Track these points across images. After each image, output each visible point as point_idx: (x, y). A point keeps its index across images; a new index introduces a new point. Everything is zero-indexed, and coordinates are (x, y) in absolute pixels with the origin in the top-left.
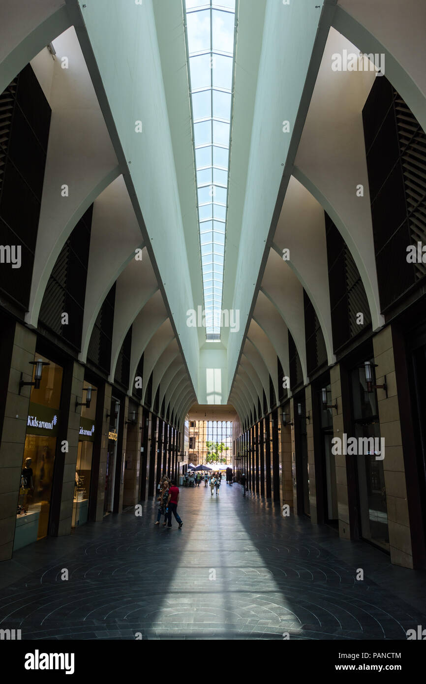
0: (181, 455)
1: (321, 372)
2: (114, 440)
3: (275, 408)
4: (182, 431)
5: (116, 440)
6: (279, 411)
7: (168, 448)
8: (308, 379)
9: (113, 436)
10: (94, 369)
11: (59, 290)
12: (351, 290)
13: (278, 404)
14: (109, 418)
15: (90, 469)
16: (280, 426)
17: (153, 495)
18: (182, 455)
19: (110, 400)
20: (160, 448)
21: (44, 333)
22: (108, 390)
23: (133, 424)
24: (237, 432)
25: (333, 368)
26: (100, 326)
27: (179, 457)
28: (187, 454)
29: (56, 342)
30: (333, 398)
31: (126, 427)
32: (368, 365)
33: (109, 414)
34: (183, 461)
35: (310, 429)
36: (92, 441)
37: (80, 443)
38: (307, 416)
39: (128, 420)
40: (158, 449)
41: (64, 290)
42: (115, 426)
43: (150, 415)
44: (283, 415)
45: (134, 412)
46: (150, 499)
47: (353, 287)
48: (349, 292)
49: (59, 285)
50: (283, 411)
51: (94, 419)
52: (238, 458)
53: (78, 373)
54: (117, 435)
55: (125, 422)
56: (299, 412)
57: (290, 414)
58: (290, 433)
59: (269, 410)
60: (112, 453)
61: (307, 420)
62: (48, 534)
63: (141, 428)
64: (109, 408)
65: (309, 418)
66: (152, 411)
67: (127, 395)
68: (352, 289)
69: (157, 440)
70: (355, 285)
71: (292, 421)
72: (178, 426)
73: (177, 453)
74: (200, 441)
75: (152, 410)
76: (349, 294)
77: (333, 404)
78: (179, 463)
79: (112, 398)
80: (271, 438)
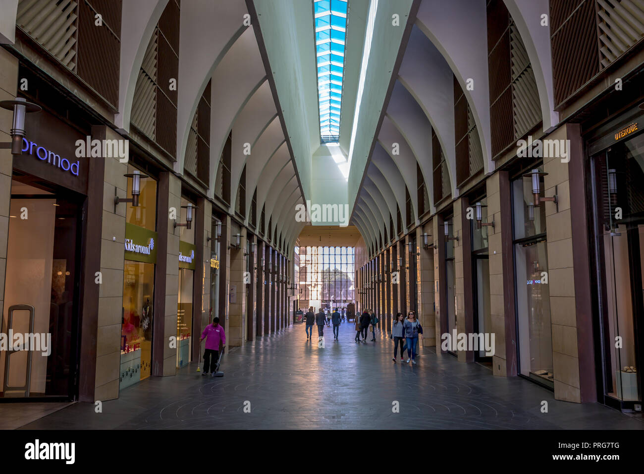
0: (291, 288)
1: (474, 183)
2: (215, 269)
3: (413, 228)
4: (292, 259)
5: (218, 268)
6: (419, 232)
7: (276, 280)
8: (458, 191)
9: (215, 263)
10: (191, 182)
11: (149, 85)
12: (517, 79)
13: (417, 223)
14: (210, 241)
15: (191, 302)
16: (419, 251)
17: (261, 336)
18: (293, 288)
19: (210, 220)
20: (267, 278)
21: (136, 139)
22: (208, 208)
23: (236, 249)
24: (361, 260)
25: (490, 178)
26: (196, 129)
27: (289, 291)
28: (298, 287)
29: (149, 149)
30: (490, 213)
31: (228, 252)
32: (536, 173)
33: (210, 237)
34: (293, 295)
35: (458, 253)
36: (192, 270)
37: (180, 271)
38: (456, 237)
39: (231, 245)
40: (265, 280)
41: (154, 84)
42: (216, 252)
43: (255, 239)
44: (423, 236)
45: (239, 234)
46: (258, 339)
47: (520, 76)
48: (514, 82)
49: (149, 78)
50: (423, 232)
51: (193, 243)
52: (362, 292)
53: (174, 187)
54: (218, 262)
55: (227, 247)
56: (446, 232)
57: (433, 235)
58: (433, 259)
59: (405, 231)
60: (213, 283)
61: (455, 241)
62: (151, 374)
63: (245, 255)
64: (210, 230)
65: (457, 239)
66: (257, 234)
67: (229, 214)
68: (519, 79)
69: (264, 269)
70: (523, 73)
71: (436, 243)
72: (287, 253)
73: (286, 286)
74: (313, 271)
75: (257, 232)
76: (514, 84)
77: (490, 220)
78: (289, 297)
79: (212, 218)
80: (407, 265)
